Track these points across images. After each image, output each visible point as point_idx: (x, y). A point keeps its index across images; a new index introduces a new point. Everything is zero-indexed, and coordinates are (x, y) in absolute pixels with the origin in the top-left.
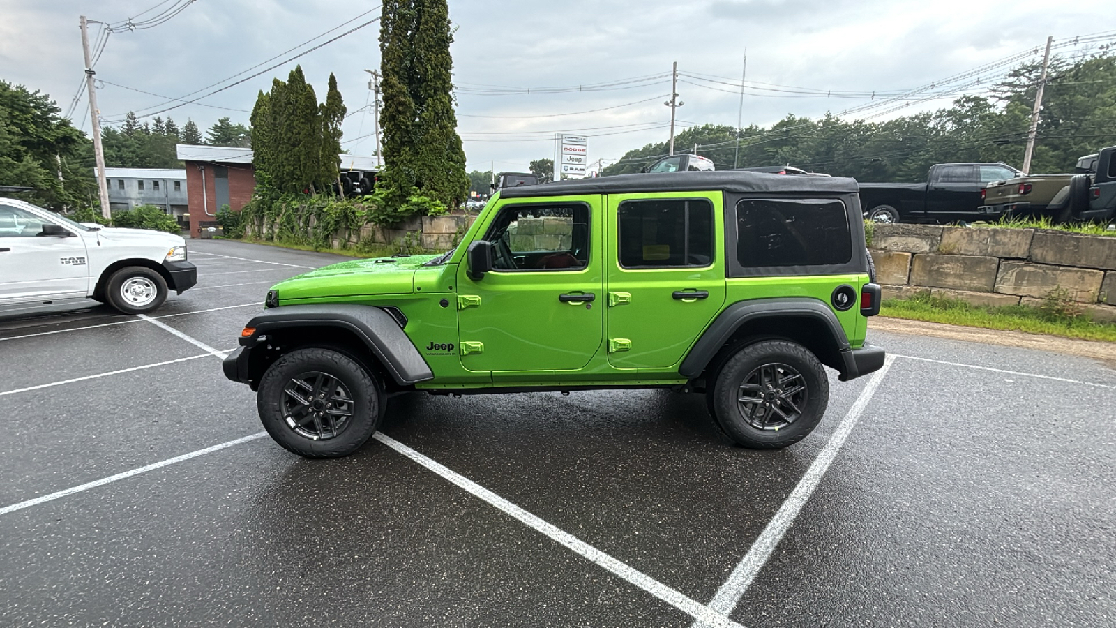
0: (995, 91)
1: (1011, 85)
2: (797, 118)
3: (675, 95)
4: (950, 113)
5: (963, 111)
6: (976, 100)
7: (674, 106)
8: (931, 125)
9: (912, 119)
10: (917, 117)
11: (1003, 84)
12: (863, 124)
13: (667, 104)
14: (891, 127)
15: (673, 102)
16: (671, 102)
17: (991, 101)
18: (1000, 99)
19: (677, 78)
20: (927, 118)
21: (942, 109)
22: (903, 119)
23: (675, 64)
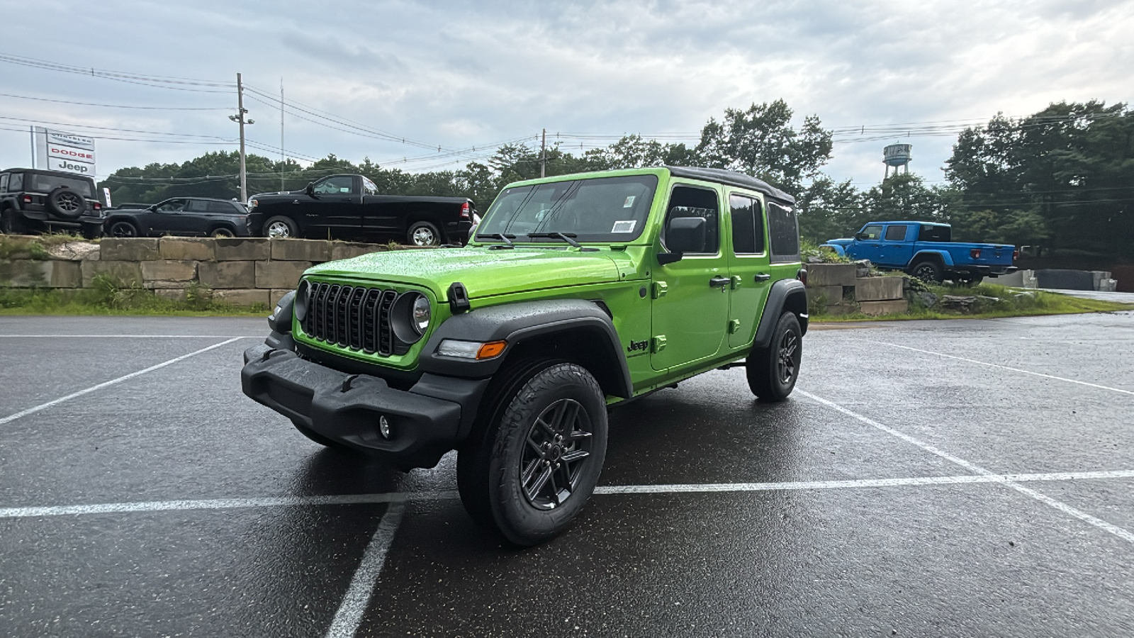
0: (492, 162)
1: (500, 159)
2: (338, 160)
3: (243, 111)
4: (466, 175)
5: (474, 174)
6: (481, 166)
7: (242, 123)
8: (454, 181)
9: (439, 174)
10: (443, 174)
11: (496, 158)
12: (401, 173)
13: (233, 119)
14: (425, 179)
15: (240, 118)
16: (237, 118)
17: (491, 169)
18: (496, 169)
19: (243, 92)
20: (448, 176)
21: (459, 170)
22: (433, 174)
23: (239, 75)
